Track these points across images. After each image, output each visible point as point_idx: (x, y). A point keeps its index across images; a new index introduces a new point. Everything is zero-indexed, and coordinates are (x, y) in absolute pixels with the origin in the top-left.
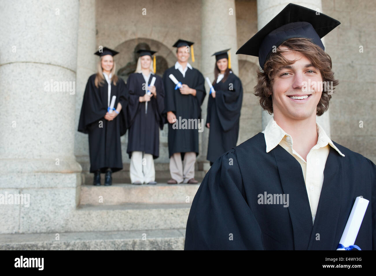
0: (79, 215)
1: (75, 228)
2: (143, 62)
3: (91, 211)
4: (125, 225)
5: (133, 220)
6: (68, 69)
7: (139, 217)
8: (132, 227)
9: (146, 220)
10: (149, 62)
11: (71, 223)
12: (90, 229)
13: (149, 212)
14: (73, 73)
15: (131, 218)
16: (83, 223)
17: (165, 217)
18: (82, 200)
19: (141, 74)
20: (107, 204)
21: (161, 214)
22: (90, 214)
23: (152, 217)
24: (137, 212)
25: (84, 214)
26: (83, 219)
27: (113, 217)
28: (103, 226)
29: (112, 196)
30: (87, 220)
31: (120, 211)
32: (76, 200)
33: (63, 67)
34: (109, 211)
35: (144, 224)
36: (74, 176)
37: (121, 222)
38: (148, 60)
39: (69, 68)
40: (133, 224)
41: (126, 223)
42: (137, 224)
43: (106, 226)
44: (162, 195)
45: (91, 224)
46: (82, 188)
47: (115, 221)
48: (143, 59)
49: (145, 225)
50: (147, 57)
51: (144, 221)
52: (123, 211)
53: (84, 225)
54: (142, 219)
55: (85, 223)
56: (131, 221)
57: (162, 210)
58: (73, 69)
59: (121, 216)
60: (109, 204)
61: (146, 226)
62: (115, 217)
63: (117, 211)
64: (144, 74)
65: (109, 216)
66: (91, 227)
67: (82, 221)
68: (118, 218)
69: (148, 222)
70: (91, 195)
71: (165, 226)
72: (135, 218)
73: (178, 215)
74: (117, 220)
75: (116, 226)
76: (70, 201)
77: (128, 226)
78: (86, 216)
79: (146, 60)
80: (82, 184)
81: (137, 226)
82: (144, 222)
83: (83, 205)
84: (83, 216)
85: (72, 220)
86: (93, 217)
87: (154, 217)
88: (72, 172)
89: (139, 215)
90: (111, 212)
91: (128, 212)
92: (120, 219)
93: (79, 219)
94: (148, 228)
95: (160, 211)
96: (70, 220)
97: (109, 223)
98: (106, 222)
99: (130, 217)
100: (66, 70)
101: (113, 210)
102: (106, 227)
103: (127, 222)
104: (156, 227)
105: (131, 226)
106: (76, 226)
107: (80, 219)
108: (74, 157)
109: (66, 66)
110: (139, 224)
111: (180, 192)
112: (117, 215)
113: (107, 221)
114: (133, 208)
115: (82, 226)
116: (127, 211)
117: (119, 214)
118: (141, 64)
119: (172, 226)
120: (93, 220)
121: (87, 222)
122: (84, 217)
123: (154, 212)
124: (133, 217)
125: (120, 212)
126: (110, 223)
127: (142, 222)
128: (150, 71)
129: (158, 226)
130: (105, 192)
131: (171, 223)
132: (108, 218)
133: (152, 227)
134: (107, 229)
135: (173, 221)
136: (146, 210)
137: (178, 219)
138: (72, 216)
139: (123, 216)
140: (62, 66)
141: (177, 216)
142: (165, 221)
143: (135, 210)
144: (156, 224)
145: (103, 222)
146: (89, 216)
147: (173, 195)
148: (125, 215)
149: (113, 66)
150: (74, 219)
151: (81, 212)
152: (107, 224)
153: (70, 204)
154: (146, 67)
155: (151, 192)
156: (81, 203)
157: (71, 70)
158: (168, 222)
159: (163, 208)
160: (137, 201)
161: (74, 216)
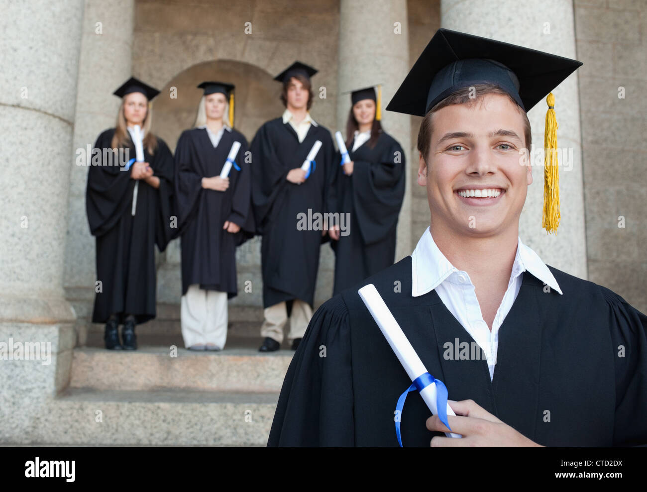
0: (60, 408)
1: (52, 435)
2: (210, 105)
3: (86, 403)
4: (152, 434)
5: (169, 423)
6: (54, 116)
7: (182, 418)
8: (166, 439)
9: (196, 424)
10: (221, 106)
11: (45, 426)
12: (81, 438)
13: (203, 409)
14: (65, 124)
15: (164, 421)
16: (68, 426)
17: (234, 420)
18: (75, 378)
19: (205, 130)
20: (124, 388)
21: (226, 415)
22: (82, 409)
23: (208, 419)
24: (179, 407)
25: (72, 408)
26: (69, 419)
27: (128, 416)
28: (109, 435)
29: (136, 372)
30: (77, 421)
31: (143, 404)
32: (56, 379)
33: (46, 113)
34: (120, 404)
35: (192, 433)
36: (54, 330)
37: (145, 427)
38: (220, 101)
39: (56, 114)
40: (169, 433)
41: (155, 430)
42: (177, 432)
43: (113, 434)
44: (235, 374)
45: (83, 428)
46: (76, 354)
47: (132, 425)
48: (211, 100)
49: (192, 435)
50: (218, 96)
51: (192, 427)
52: (150, 405)
53: (70, 430)
54: (188, 424)
55: (71, 427)
56: (164, 426)
57: (230, 407)
58: (66, 118)
59: (145, 416)
60: (129, 388)
61: (194, 438)
62: (132, 418)
63: (137, 404)
64: (209, 131)
65: (121, 414)
66: (84, 434)
67: (65, 422)
68: (139, 419)
69: (201, 430)
70: (92, 369)
71: (234, 439)
72: (173, 420)
73: (263, 417)
74: (137, 422)
75: (134, 434)
76: (45, 381)
77: (157, 435)
78: (75, 413)
79: (216, 102)
80: (77, 346)
81: (177, 438)
82: (191, 430)
83: (76, 388)
84: (69, 413)
85: (46, 420)
86: (88, 415)
87: (212, 420)
88: (53, 323)
89: (181, 415)
90: (126, 407)
91: (159, 408)
92: (143, 422)
93: (60, 417)
94: (199, 441)
95: (225, 408)
96: (42, 419)
97: (120, 429)
98: (115, 426)
99: (162, 418)
100: (51, 118)
101: (130, 402)
102: (114, 437)
103: (156, 427)
104: (215, 440)
105: (165, 436)
106: (54, 432)
107: (63, 419)
108: (61, 291)
109: (50, 111)
110: (180, 433)
111: (273, 370)
112: (136, 413)
113: (117, 424)
114: (170, 400)
115: (66, 433)
116: (157, 404)
117: (140, 412)
118: (207, 109)
119: (248, 440)
120: (88, 421)
121: (76, 424)
122: (71, 415)
123: (213, 410)
124: (170, 418)
125: (144, 408)
126: (123, 428)
127: (188, 428)
128: (223, 123)
129: (220, 438)
130: (121, 363)
131: (246, 434)
132: (118, 418)
133: (207, 440)
134: (115, 440)
135: (251, 430)
136: (195, 405)
137: (261, 425)
138: (46, 412)
139: (150, 414)
140: (42, 109)
141: (260, 419)
142: (235, 429)
143: (173, 404)
144: (216, 433)
145: (108, 426)
146: (80, 411)
147: (258, 376)
148: (153, 412)
149: (147, 114)
150: (51, 418)
151: (64, 404)
152: (117, 430)
153: (44, 388)
154: (215, 115)
155: (213, 367)
156: (73, 384)
157: (61, 119)
158: (241, 431)
159: (232, 400)
160: (184, 385)
161: (50, 411)
